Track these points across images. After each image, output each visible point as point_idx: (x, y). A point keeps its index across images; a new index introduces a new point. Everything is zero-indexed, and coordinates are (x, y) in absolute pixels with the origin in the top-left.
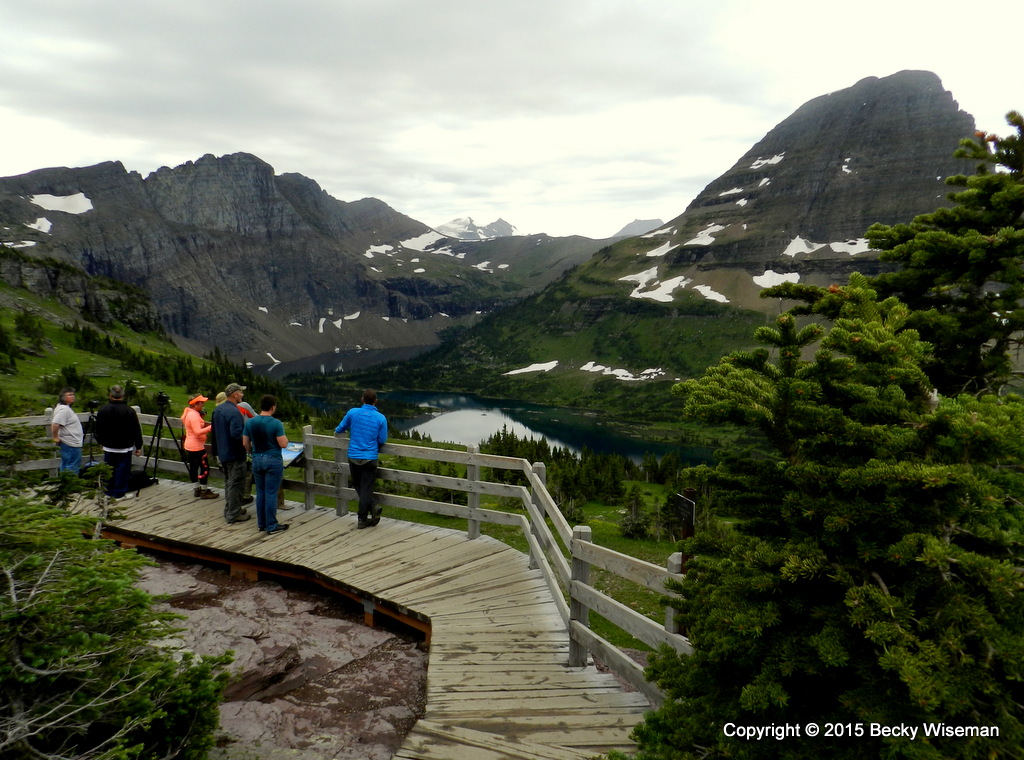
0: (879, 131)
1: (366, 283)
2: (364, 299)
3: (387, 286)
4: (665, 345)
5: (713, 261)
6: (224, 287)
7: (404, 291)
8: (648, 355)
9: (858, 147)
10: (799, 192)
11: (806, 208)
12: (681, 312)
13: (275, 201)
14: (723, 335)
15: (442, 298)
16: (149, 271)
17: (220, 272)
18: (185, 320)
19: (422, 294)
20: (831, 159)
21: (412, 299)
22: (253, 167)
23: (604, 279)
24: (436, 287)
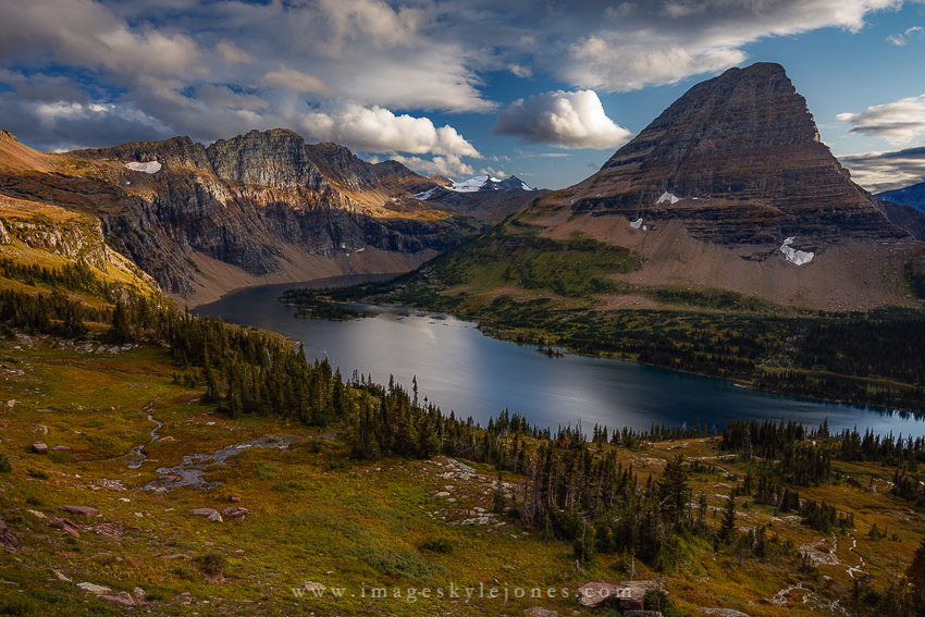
0: (733, 110)
1: (372, 225)
2: (370, 236)
3: (389, 228)
4: (553, 272)
5: (604, 210)
6: (262, 226)
7: (402, 231)
8: (540, 280)
9: (717, 122)
10: (670, 156)
11: (675, 168)
12: (570, 247)
13: (304, 164)
14: (597, 265)
15: (431, 236)
16: (201, 215)
17: (259, 216)
18: (226, 250)
19: (415, 234)
20: (696, 132)
21: (408, 237)
22: (289, 139)
23: (526, 222)
24: (427, 228)
